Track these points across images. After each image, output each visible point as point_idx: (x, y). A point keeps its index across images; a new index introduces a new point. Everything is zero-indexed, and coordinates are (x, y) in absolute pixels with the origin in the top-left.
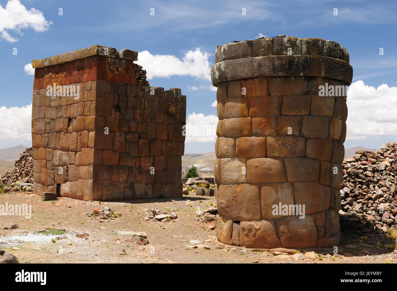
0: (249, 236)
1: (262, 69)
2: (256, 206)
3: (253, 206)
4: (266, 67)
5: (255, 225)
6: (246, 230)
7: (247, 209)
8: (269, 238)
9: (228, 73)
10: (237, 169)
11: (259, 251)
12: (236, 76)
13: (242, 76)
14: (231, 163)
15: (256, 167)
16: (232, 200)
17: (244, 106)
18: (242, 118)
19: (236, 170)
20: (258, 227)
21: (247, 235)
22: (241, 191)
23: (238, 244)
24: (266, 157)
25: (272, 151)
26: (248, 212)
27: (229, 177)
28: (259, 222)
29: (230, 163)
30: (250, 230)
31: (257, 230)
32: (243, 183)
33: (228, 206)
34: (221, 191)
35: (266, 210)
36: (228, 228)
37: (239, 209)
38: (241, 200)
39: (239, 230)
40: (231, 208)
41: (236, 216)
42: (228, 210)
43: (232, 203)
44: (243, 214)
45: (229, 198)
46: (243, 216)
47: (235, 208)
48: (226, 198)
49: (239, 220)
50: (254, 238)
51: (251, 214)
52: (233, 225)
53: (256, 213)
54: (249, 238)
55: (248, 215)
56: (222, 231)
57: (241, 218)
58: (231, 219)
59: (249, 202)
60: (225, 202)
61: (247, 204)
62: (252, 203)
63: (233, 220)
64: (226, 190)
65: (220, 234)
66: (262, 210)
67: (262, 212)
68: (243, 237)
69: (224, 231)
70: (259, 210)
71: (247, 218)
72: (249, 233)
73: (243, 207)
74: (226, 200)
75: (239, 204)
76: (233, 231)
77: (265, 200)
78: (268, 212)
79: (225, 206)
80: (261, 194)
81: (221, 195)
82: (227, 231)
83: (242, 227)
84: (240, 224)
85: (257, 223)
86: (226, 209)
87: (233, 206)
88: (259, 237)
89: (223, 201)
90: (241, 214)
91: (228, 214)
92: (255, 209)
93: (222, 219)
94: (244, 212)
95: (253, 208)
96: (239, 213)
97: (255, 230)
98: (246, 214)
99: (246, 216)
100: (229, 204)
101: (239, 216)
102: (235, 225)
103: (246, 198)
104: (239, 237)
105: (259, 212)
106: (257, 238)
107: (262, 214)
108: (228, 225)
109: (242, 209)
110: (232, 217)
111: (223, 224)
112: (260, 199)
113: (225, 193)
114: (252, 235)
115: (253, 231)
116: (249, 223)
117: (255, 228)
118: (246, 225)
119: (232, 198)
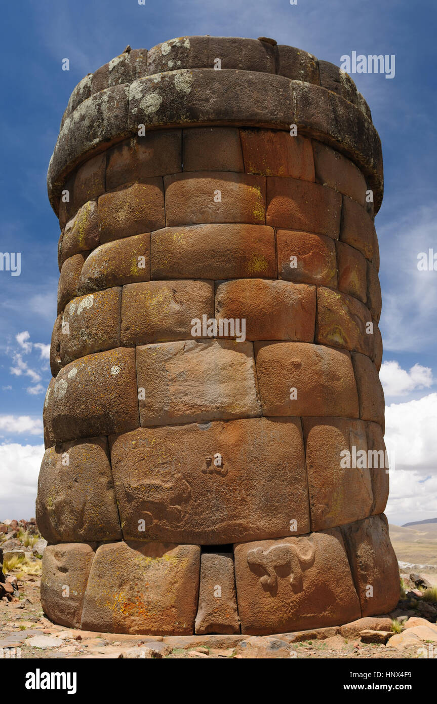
0: (280, 589)
1: (312, 110)
2: (296, 488)
3: (288, 489)
4: (321, 109)
5: (298, 551)
6: (271, 570)
7: (266, 500)
8: (339, 590)
9: (207, 100)
10: (223, 372)
11: (314, 637)
12: (235, 109)
13: (257, 114)
14: (195, 355)
15: (297, 366)
16: (204, 472)
17: (253, 195)
18: (247, 226)
19: (219, 377)
20: (307, 557)
21: (271, 589)
22: (241, 441)
23: (236, 625)
24: (316, 342)
25: (332, 327)
26: (269, 508)
27: (186, 399)
28: (305, 539)
29: (189, 355)
30: (283, 570)
31: (305, 565)
32: (248, 417)
33: (183, 495)
34: (143, 449)
35: (326, 501)
36: (177, 573)
37: (234, 502)
38: (243, 471)
39: (232, 576)
40: (199, 501)
41: (220, 528)
42: (179, 511)
43: (203, 482)
44: (251, 519)
45: (189, 467)
46: (251, 522)
47: (218, 499)
48: (175, 470)
49: (229, 542)
50: (296, 593)
51: (283, 515)
52: (204, 562)
53: (298, 511)
54: (281, 597)
55: (270, 520)
56: (136, 589)
57: (241, 531)
58: (192, 543)
59: (276, 475)
60: (169, 485)
61: (268, 481)
62: (286, 479)
63: (202, 543)
64: (172, 442)
65: (123, 602)
66: (311, 501)
67: (311, 506)
68: (257, 598)
69: (147, 588)
70: (306, 501)
71: (267, 530)
72: (279, 578)
73: (254, 492)
74: (176, 476)
75: (236, 484)
76: (201, 584)
77: (325, 468)
78: (331, 506)
79: (169, 496)
80: (307, 450)
81: (143, 461)
82: (177, 585)
83: (248, 562)
84: (233, 552)
85: (302, 544)
86: (170, 508)
87: (209, 494)
88: (314, 588)
89: (157, 482)
90: (241, 519)
91: (179, 523)
92: (293, 498)
93: (129, 548)
94: (256, 511)
95: (289, 496)
96: (235, 515)
97: (301, 566)
98: (264, 516)
99: (264, 523)
100: (190, 487)
101: (235, 525)
102: (212, 558)
103: (265, 462)
104: (234, 598)
105: (305, 508)
106: (305, 592)
107: (312, 513)
108: (175, 564)
109: (247, 502)
110: (199, 534)
111: (138, 563)
112: (305, 467)
113: (168, 454)
114: (290, 586)
115: (293, 572)
116: (276, 546)
117: (299, 560)
118: (265, 553)
119: (204, 467)
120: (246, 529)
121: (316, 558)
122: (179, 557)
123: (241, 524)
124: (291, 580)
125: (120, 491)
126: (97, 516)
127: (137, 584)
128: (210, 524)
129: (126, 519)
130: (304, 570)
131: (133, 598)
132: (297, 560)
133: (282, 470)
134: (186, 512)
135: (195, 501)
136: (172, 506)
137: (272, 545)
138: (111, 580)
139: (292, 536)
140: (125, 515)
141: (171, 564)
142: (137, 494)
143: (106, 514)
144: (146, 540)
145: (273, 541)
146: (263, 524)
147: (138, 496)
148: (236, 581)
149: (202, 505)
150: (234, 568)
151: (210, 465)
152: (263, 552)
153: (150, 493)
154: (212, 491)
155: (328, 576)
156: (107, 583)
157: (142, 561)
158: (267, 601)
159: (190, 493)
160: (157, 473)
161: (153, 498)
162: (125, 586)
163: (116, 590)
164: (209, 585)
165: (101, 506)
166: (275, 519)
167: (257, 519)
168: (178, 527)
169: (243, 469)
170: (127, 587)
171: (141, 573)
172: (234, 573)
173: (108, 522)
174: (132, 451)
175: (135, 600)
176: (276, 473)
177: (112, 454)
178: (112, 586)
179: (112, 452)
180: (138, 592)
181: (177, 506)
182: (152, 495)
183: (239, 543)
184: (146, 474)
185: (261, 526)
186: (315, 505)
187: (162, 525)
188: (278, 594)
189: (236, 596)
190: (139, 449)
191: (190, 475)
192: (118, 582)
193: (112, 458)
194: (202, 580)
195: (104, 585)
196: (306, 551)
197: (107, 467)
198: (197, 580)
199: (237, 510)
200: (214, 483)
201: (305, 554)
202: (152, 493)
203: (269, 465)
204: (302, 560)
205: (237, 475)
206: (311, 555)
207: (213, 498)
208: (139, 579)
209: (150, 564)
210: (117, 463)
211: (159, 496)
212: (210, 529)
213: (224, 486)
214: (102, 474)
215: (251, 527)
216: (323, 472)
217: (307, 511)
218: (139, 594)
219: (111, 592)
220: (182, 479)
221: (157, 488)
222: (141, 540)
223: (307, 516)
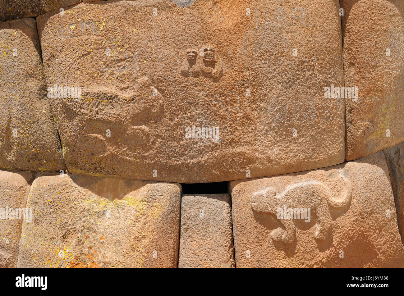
0: (299, 247)
5: (328, 192)
7: (282, 117)
8: (382, 241)
16: (185, 74)
20: (339, 200)
21: (286, 247)
26: (286, 130)
31: (337, 211)
33: (152, 110)
34: (86, 37)
35: (370, 116)
36: (145, 224)
37: (232, 120)
38: (247, 73)
39: (228, 229)
40: (176, 120)
41: (211, 159)
42: (147, 135)
43: (184, 90)
44: (259, 146)
45: (160, 66)
46: (258, 151)
47: (206, 115)
48: (138, 71)
49: (223, 180)
50: (322, 250)
51: (307, 139)
52: (186, 208)
53: (329, 132)
54: (300, 258)
55: (286, 147)
56: (87, 244)
57: (242, 164)
58: (167, 180)
59: (299, 79)
60: (129, 94)
61: (286, 88)
62: (314, 85)
63: (183, 180)
64: (133, 26)
65: (69, 261)
66: (348, 117)
67: (348, 124)
68: (265, 260)
69: (102, 243)
70: (341, 117)
71: (281, 161)
72: (299, 231)
73: (263, 105)
74: (140, 80)
75: (235, 92)
76: (182, 239)
77: (373, 67)
78: (377, 123)
79: (131, 111)
80: (346, 39)
81: (89, 57)
82: (145, 242)
83: (253, 210)
84: (230, 194)
85: (333, 180)
86: (133, 129)
87: (192, 108)
88: (348, 243)
89: (110, 89)
90: (243, 146)
91: (147, 151)
92: (323, 113)
93: (74, 185)
94: (265, 134)
95: (317, 110)
96: (233, 139)
97: (330, 211)
98: (278, 142)
99: (278, 151)
100: (163, 98)
101: (234, 155)
102: (197, 203)
103: (282, 59)
104: (232, 260)
105: (339, 127)
106: (335, 249)
107: (349, 134)
108: (142, 212)
109: (251, 120)
110: (177, 169)
111: (88, 207)
112: (342, 65)
113: (127, 46)
114: (314, 241)
115: (319, 222)
116: (296, 185)
117: (329, 205)
118: (279, 196)
119: (185, 66)
120: (250, 161)
121: (353, 200)
122: (149, 200)
123: (243, 154)
124: (317, 233)
125: (57, 102)
126: (27, 137)
127: (87, 237)
128: (194, 153)
129: (67, 145)
130: (334, 218)
131: (83, 256)
132: (326, 204)
133: (309, 70)
134: (157, 136)
135: (171, 120)
136: (135, 127)
137: (289, 183)
138: (52, 229)
139: (318, 169)
140: (65, 138)
141: (136, 211)
142: (81, 108)
143: (40, 134)
144: (98, 175)
145: (291, 177)
146: (276, 153)
147: (82, 111)
148: (235, 235)
149: (181, 125)
150: (231, 216)
151: (195, 63)
152: (275, 195)
153: (100, 107)
154: (198, 104)
155: (368, 224)
156: (46, 232)
157: (95, 205)
158: (280, 264)
159: (162, 106)
160: (110, 75)
161: (104, 114)
162: (71, 239)
163: (58, 244)
164: (193, 243)
165: (31, 123)
166: (295, 145)
167: (267, 146)
168: (146, 157)
169: (247, 69)
170: (73, 241)
171: (92, 221)
172: (231, 224)
173: (43, 147)
174: (70, 40)
175: (86, 260)
176: (298, 75)
177: (42, 46)
178: (53, 238)
179: (42, 42)
180: (90, 248)
181: (143, 127)
182: (103, 110)
183: (240, 180)
184: (92, 77)
185: (273, 157)
186: (353, 122)
187: (122, 155)
188: (297, 253)
189: (234, 256)
190: (80, 38)
191: (162, 79)
192: (60, 233)
193: (43, 52)
194: (183, 234)
195: (42, 235)
196: (339, 191)
197: (36, 65)
198: (176, 234)
199: (237, 133)
200: (200, 90)
201: (336, 195)
202: (103, 107)
203: (288, 62)
204: (332, 204)
205: (238, 79)
206: (346, 196)
207: (199, 114)
208: (89, 229)
209: (105, 209)
210: (49, 60)
211: (114, 111)
212: (195, 161)
213: (216, 96)
214: (31, 75)
215: (257, 158)
216: (370, 73)
217: (342, 132)
218: (92, 251)
219: (51, 246)
220: (150, 85)
221: (111, 98)
222: (92, 174)
223: (342, 139)
